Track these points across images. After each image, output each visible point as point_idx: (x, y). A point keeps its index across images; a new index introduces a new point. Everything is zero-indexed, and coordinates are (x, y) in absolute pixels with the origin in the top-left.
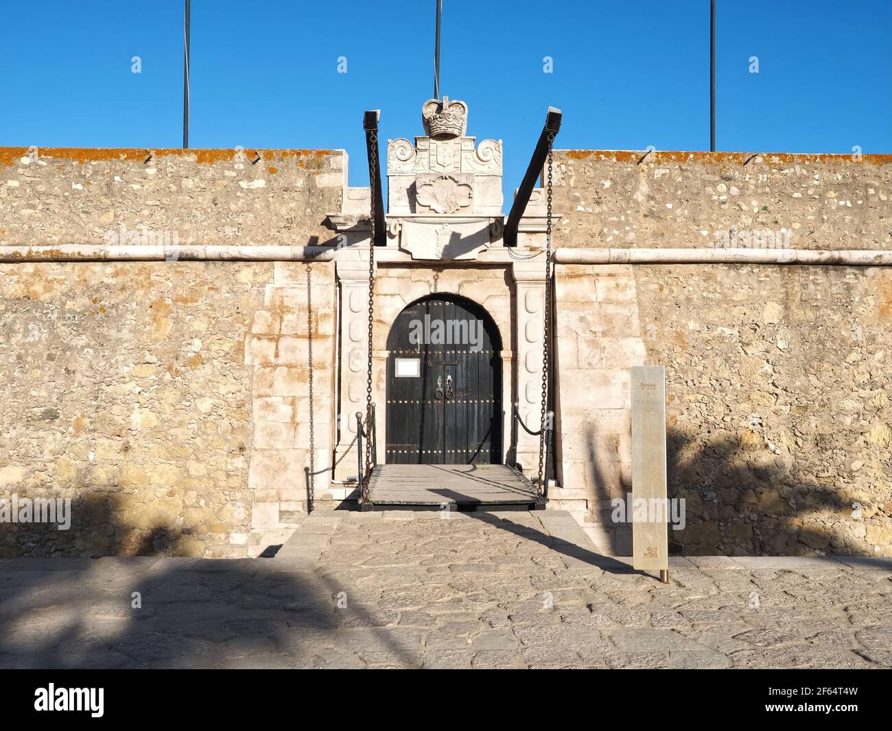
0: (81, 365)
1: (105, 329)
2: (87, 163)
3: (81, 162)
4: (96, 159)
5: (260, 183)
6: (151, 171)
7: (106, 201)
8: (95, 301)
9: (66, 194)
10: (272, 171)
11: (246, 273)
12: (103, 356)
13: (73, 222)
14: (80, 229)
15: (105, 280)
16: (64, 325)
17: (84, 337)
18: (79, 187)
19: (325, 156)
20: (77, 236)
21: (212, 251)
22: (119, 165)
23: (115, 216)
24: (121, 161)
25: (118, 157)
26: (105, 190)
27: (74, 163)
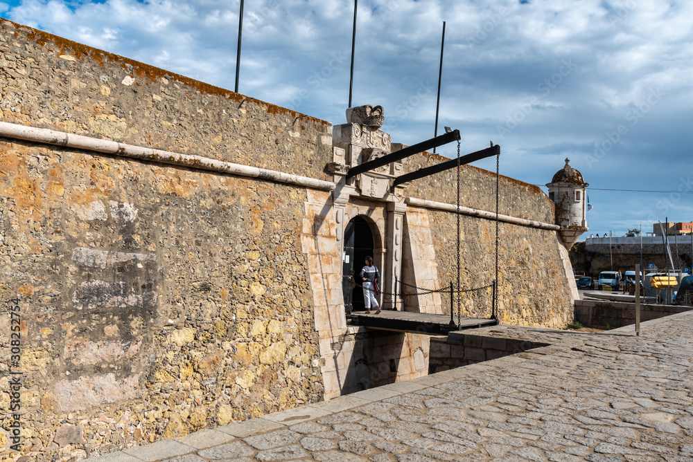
0: (217, 250)
1: (228, 224)
2: (205, 94)
3: (202, 93)
4: (211, 93)
5: (297, 135)
6: (243, 111)
7: (218, 128)
8: (218, 202)
9: (193, 115)
10: (303, 128)
11: (294, 193)
12: (230, 244)
13: (197, 138)
14: (202, 145)
15: (222, 188)
16: (202, 218)
17: (216, 229)
18: (201, 111)
19: (325, 125)
20: (200, 150)
21: (284, 175)
22: (225, 102)
23: (223, 139)
24: (226, 99)
25: (224, 95)
26: (217, 118)
27: (198, 92)
